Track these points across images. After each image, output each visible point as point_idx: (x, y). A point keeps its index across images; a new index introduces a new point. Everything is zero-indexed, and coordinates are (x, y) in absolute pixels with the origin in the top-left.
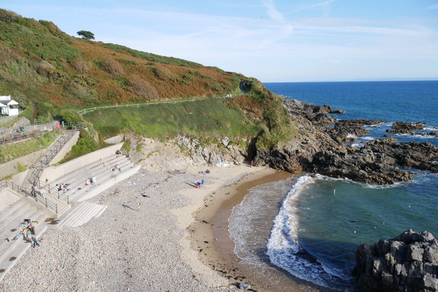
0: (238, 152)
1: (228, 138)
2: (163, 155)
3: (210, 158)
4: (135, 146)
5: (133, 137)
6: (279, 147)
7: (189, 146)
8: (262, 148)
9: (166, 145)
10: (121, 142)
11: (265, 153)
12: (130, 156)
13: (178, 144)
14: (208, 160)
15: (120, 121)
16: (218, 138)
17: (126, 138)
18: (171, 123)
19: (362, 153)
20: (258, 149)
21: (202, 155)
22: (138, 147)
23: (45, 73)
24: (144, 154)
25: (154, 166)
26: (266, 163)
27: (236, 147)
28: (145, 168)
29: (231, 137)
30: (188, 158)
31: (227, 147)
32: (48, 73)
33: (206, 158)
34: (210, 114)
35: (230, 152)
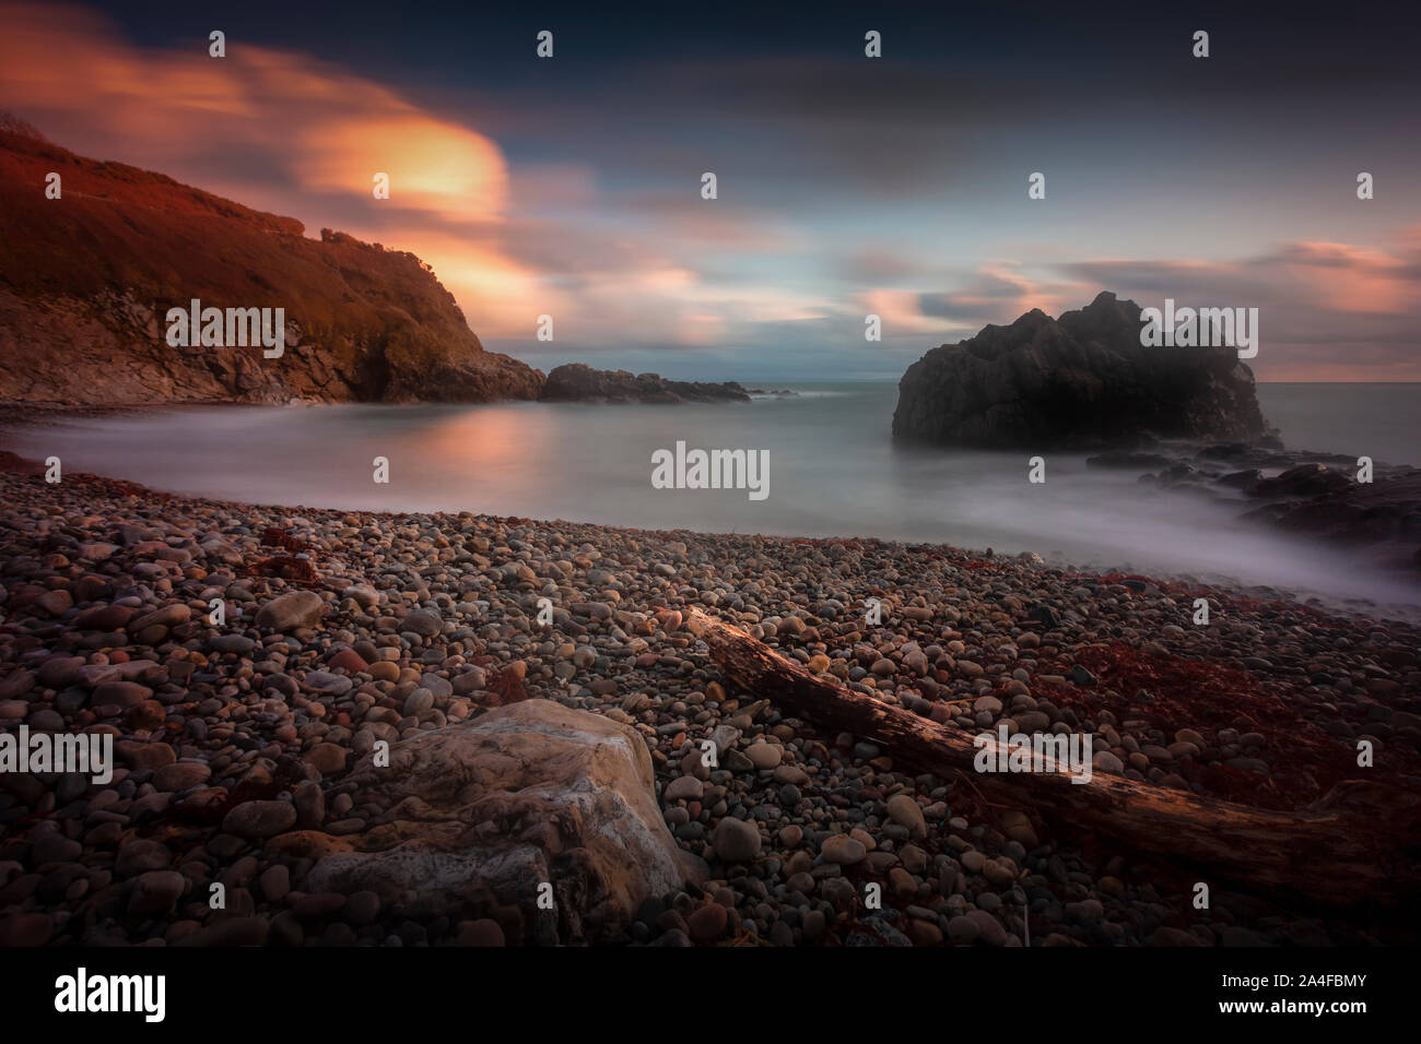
0: (333, 372)
1: (296, 326)
3: (237, 375)
8: (405, 360)
11: (414, 374)
20: (395, 363)
21: (209, 364)
27: (326, 357)
31: (295, 351)
35: (307, 367)
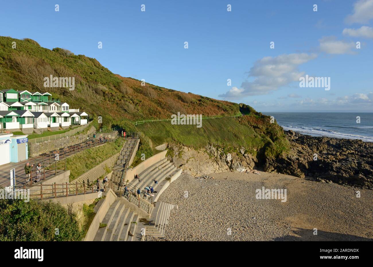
0: (251, 159)
1: (244, 148)
2: (198, 160)
3: (231, 163)
4: (177, 153)
5: (175, 145)
6: (284, 155)
7: (216, 154)
8: (271, 156)
9: (199, 153)
10: (166, 149)
11: (273, 160)
12: (174, 161)
13: (207, 152)
14: (230, 165)
15: (164, 132)
16: (237, 148)
17: (170, 146)
18: (202, 135)
19: (348, 161)
20: (268, 157)
21: (226, 161)
22: (179, 153)
23: (102, 93)
24: (184, 160)
25: (192, 170)
26: (275, 169)
27: (250, 155)
28: (185, 171)
29: (246, 147)
30: (215, 164)
31: (244, 155)
32: (104, 93)
33: (228, 164)
34: (229, 128)
35: (246, 159)
